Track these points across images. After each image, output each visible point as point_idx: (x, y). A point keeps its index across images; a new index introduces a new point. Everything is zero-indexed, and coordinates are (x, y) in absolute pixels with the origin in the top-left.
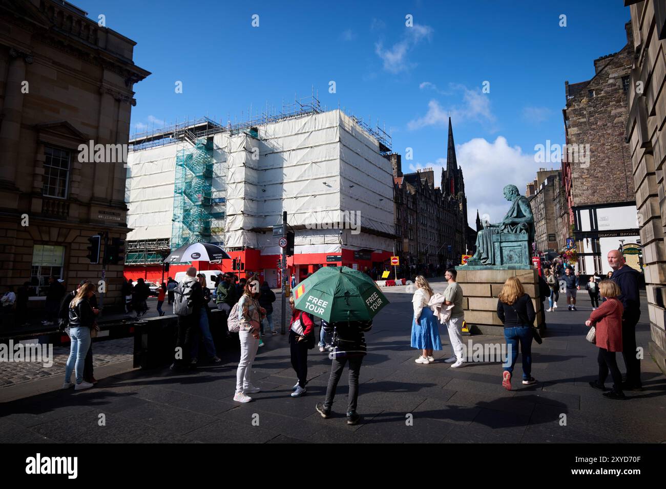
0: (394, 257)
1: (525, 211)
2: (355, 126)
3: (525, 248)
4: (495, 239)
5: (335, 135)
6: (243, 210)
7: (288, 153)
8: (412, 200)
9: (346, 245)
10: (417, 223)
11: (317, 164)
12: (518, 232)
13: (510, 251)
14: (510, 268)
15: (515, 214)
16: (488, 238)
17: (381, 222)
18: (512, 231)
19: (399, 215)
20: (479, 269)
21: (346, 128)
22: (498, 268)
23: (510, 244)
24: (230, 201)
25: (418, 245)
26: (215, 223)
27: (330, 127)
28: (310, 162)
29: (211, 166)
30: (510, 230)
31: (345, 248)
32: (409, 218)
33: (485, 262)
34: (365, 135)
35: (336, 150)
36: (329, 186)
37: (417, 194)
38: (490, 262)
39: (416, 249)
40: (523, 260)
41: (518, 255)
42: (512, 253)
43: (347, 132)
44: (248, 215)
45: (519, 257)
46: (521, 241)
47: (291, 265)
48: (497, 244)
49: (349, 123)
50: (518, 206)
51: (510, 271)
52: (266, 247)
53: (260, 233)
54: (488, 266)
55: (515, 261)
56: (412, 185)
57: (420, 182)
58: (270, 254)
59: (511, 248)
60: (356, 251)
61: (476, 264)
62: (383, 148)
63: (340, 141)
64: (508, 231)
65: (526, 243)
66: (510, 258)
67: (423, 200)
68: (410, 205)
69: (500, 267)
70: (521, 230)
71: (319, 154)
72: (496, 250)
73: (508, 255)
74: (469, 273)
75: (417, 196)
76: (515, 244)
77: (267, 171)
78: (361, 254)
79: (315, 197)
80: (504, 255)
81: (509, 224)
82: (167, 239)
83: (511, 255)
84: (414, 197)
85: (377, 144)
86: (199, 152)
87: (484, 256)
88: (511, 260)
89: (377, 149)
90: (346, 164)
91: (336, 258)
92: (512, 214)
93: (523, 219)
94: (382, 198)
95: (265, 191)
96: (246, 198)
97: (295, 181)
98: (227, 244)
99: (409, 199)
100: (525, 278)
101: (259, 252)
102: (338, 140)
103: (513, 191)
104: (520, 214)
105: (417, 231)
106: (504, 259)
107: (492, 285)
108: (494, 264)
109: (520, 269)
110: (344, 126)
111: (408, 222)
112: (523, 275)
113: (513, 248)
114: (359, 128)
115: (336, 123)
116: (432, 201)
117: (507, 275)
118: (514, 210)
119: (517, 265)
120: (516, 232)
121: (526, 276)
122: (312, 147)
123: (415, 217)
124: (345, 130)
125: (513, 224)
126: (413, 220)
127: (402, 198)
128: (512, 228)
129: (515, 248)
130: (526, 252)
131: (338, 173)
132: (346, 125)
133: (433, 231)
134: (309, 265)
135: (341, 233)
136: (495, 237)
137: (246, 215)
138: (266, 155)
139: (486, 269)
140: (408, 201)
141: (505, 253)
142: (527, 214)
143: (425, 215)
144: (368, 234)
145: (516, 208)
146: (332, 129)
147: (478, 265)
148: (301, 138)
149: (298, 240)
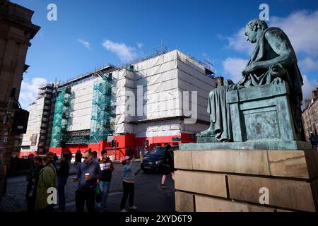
1: (278, 46)
2: (188, 59)
3: (283, 108)
4: (230, 98)
5: (175, 65)
7: (149, 77)
9: (184, 130)
11: (165, 82)
12: (267, 83)
13: (257, 116)
14: (257, 147)
15: (260, 55)
16: (221, 99)
18: (258, 82)
20: (209, 148)
22: (238, 148)
23: (256, 104)
26: (112, 120)
28: (161, 81)
29: (111, 88)
30: (254, 82)
31: (183, 132)
33: (219, 137)
34: (195, 64)
35: (176, 73)
38: (225, 137)
40: (282, 131)
41: (272, 122)
42: (260, 120)
43: (183, 62)
45: (274, 126)
46: (273, 97)
47: (152, 143)
48: (234, 107)
49: (183, 57)
50: (265, 41)
51: (258, 153)
52: (138, 133)
53: (135, 124)
54: (224, 143)
55: (267, 133)
58: (140, 137)
59: (257, 111)
61: (209, 141)
62: (208, 72)
63: (177, 68)
64: (252, 85)
65: (284, 99)
66: (258, 128)
69: (241, 146)
70: (273, 78)
71: (166, 76)
72: (233, 117)
73: (253, 125)
74: (194, 153)
76: (264, 103)
80: (247, 123)
81: (252, 73)
82: (89, 130)
83: (258, 124)
85: (204, 69)
86: (104, 81)
87: (217, 127)
88: (259, 132)
89: (204, 72)
90: (183, 81)
91: (178, 139)
92: (256, 56)
93: (275, 60)
98: (116, 131)
100: (288, 167)
101: (134, 136)
103: (256, 25)
104: (268, 53)
106: (247, 130)
107: (229, 176)
108: (232, 140)
109: (276, 148)
110: (181, 59)
112: (282, 160)
113: (261, 110)
114: (190, 60)
115: (175, 58)
117: (253, 158)
118: (258, 49)
119: (270, 141)
120: (264, 82)
121: (289, 163)
122: (162, 73)
124: (181, 61)
125: (259, 71)
128: (258, 78)
129: (265, 110)
130: (284, 116)
131: (177, 87)
135: (180, 123)
136: (230, 96)
138: (138, 80)
139: (219, 148)
141: (249, 120)
142: (281, 51)
145: (261, 45)
146: (173, 61)
147: (211, 141)
148: (156, 68)
149: (155, 128)
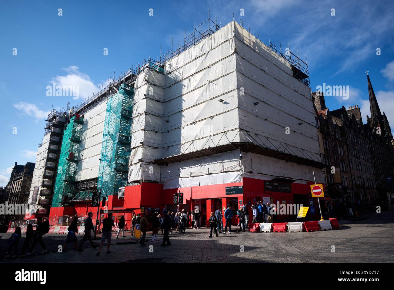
0: (316, 185)
2: (259, 43)
5: (230, 47)
6: (142, 141)
7: (188, 79)
8: (340, 132)
9: (251, 172)
10: (348, 155)
11: (214, 82)
17: (303, 148)
19: (326, 145)
21: (245, 42)
24: (135, 134)
25: (353, 178)
27: (226, 41)
28: (207, 82)
31: (249, 176)
32: (339, 149)
34: (272, 55)
35: (232, 63)
36: (226, 103)
37: (345, 127)
39: (351, 182)
43: (247, 45)
44: (150, 146)
47: (189, 199)
49: (249, 37)
52: (167, 180)
53: (163, 165)
56: (338, 118)
57: (348, 117)
58: (171, 188)
60: (267, 181)
62: (298, 73)
63: (235, 52)
67: (352, 133)
68: (338, 136)
71: (217, 71)
75: (345, 128)
77: (171, 102)
78: (276, 184)
79: (212, 119)
84: (341, 128)
85: (288, 65)
89: (291, 72)
90: (247, 79)
91: (236, 190)
94: (300, 122)
95: (168, 122)
96: (147, 129)
97: (194, 106)
98: (130, 178)
99: (336, 130)
101: (162, 186)
102: (233, 51)
105: (349, 162)
110: (243, 39)
111: (338, 153)
114: (263, 46)
115: (231, 35)
116: (362, 135)
122: (209, 67)
123: (345, 149)
124: (244, 43)
126: (344, 151)
127: (329, 128)
132: (244, 38)
133: (368, 164)
134: (207, 199)
135: (241, 157)
137: (147, 147)
138: (170, 86)
140: (335, 132)
143: (357, 147)
144: (284, 161)
146: (228, 42)
148: (199, 61)
149: (196, 169)
